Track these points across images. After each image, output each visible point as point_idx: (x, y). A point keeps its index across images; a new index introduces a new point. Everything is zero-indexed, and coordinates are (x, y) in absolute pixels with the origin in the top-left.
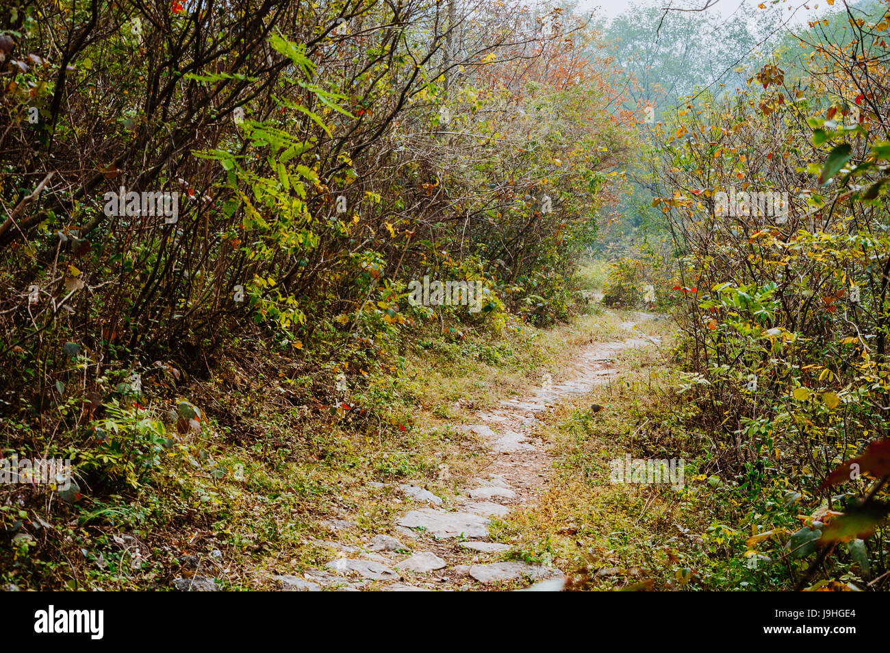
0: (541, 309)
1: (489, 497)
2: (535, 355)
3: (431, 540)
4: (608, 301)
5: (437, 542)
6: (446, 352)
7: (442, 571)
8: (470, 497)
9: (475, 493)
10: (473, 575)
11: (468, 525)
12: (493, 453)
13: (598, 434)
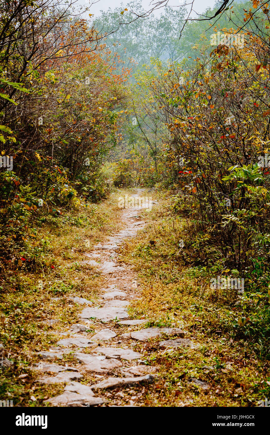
0: (92, 193)
1: (114, 298)
2: (99, 218)
3: (100, 323)
4: (117, 184)
5: (105, 324)
6: (54, 223)
7: (116, 338)
8: (103, 298)
9: (106, 296)
10: (135, 338)
11: (117, 313)
12: (103, 274)
13: (157, 256)
